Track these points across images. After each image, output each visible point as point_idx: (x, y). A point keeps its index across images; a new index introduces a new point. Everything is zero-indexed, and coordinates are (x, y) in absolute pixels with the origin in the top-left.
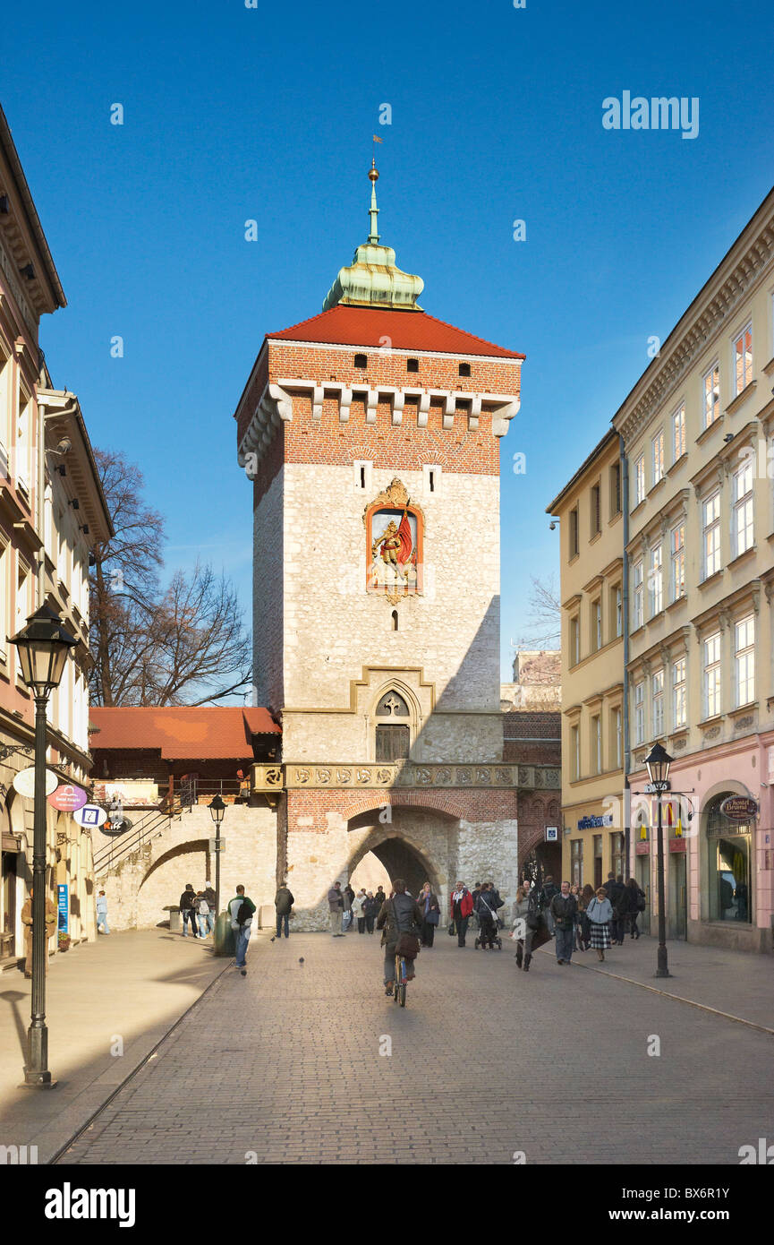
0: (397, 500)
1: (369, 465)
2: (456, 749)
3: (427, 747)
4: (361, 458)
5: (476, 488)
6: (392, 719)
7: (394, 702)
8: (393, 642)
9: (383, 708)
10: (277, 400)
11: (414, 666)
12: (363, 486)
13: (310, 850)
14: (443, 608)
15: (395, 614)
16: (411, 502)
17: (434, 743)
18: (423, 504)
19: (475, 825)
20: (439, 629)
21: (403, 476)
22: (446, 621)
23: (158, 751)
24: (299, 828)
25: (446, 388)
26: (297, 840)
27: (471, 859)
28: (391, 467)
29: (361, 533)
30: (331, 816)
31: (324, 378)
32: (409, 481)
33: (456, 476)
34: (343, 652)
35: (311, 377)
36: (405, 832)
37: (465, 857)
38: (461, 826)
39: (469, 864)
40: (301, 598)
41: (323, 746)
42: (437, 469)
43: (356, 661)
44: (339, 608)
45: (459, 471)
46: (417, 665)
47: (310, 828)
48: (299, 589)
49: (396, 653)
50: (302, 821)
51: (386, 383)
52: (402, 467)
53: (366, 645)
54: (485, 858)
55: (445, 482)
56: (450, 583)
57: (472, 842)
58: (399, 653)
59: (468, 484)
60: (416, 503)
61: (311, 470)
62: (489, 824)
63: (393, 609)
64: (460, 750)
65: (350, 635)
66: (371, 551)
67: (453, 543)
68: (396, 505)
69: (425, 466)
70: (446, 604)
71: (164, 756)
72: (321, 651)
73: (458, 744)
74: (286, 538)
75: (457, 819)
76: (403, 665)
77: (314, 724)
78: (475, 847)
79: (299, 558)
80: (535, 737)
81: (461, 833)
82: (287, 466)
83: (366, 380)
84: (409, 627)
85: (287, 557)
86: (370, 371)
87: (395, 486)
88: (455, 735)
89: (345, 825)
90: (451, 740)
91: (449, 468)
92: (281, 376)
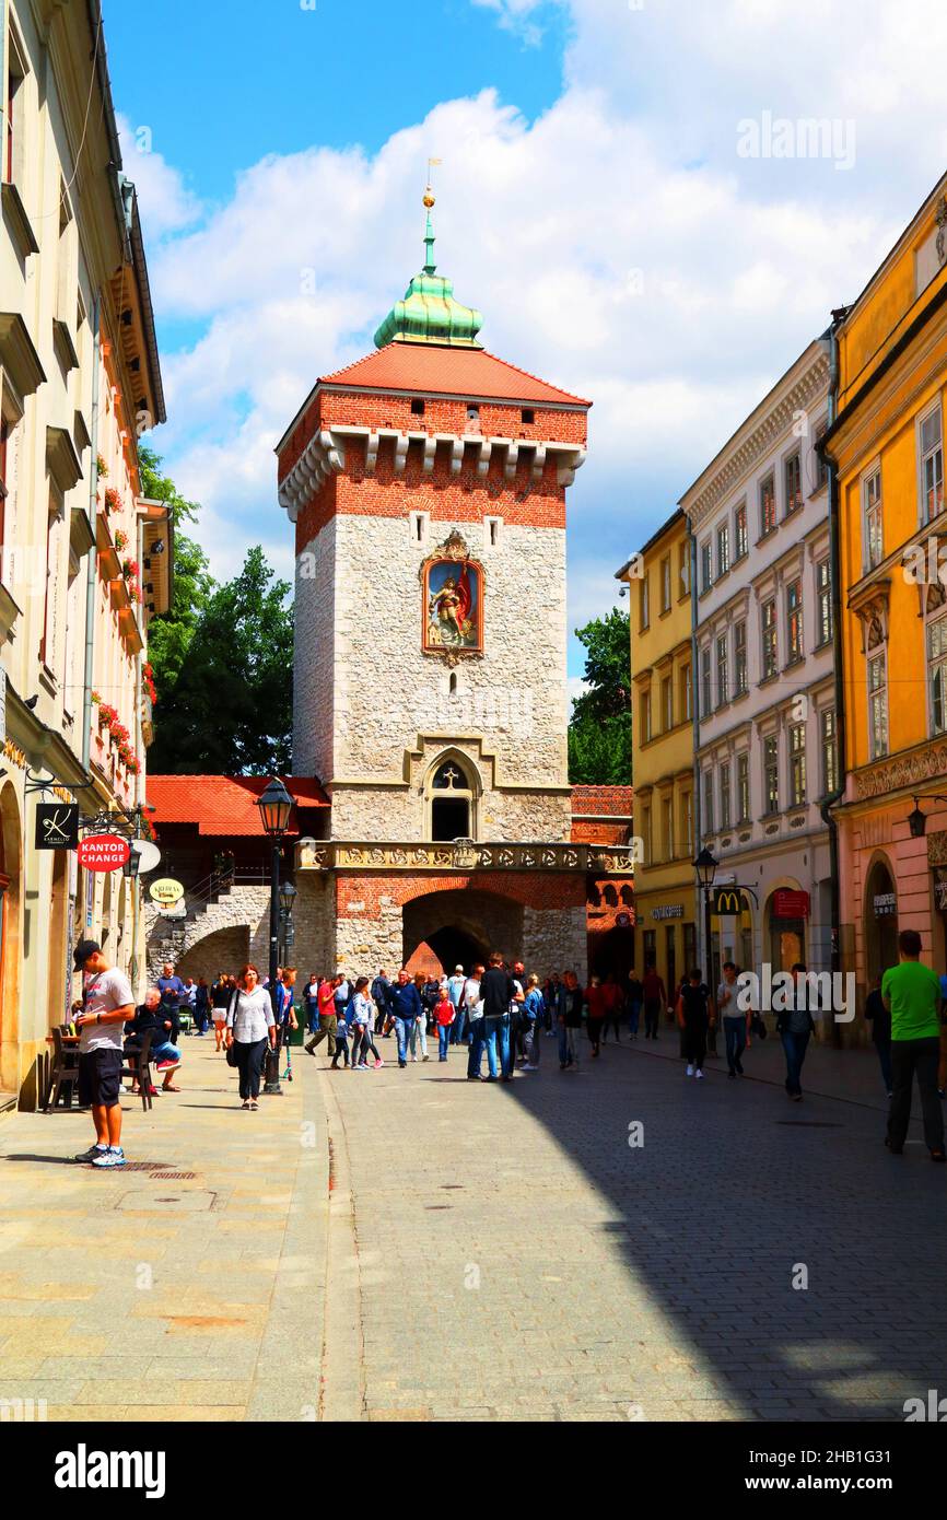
0: (456, 553)
1: (426, 515)
2: (520, 827)
3: (488, 825)
4: (417, 508)
5: (540, 540)
6: (451, 792)
7: (451, 775)
8: (451, 707)
9: (440, 781)
10: (330, 448)
11: (473, 734)
12: (419, 539)
13: (361, 938)
14: (505, 670)
15: (453, 678)
16: (471, 557)
17: (496, 820)
18: (483, 558)
19: (540, 912)
20: (502, 693)
21: (464, 529)
23: (195, 826)
24: (349, 915)
25: (508, 436)
26: (347, 926)
27: (536, 950)
28: (449, 517)
29: (417, 588)
30: (384, 900)
31: (378, 425)
32: (468, 533)
33: (519, 527)
34: (397, 717)
35: (365, 423)
36: (465, 920)
37: (530, 948)
38: (526, 913)
39: (534, 956)
40: (352, 658)
41: (375, 822)
42: (500, 520)
43: (410, 728)
44: (393, 670)
45: (522, 523)
46: (476, 734)
47: (362, 914)
48: (351, 649)
49: (454, 720)
50: (351, 907)
51: (442, 431)
52: (461, 518)
53: (422, 711)
54: (552, 948)
55: (507, 533)
56: (513, 643)
57: (537, 932)
58: (458, 720)
59: (532, 537)
60: (476, 557)
61: (364, 522)
62: (555, 911)
63: (451, 671)
64: (524, 828)
66: (428, 609)
67: (514, 600)
68: (455, 560)
69: (485, 517)
70: (508, 666)
71: (202, 831)
72: (374, 716)
73: (522, 822)
74: (337, 594)
75: (521, 906)
76: (462, 734)
77: (366, 798)
78: (540, 936)
79: (350, 615)
80: (606, 813)
81: (525, 922)
82: (339, 517)
83: (423, 428)
84: (469, 691)
85: (338, 615)
86: (427, 417)
87: (454, 540)
88: (518, 811)
89: (399, 910)
90: (514, 816)
91: (511, 520)
92: (334, 422)
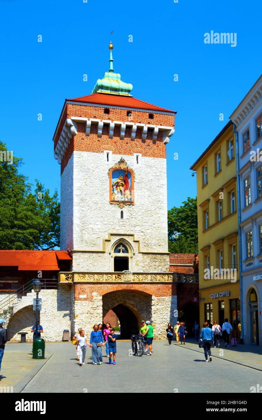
0: (123, 166)
1: (110, 152)
2: (149, 267)
3: (137, 266)
4: (107, 150)
5: (156, 162)
6: (121, 254)
7: (121, 248)
8: (121, 223)
9: (117, 250)
10: (71, 126)
11: (130, 233)
12: (108, 161)
13: (85, 308)
14: (143, 210)
15: (122, 212)
17: (140, 265)
18: (134, 168)
19: (159, 298)
20: (141, 218)
21: (126, 157)
22: (144, 215)
23: (17, 267)
24: (80, 300)
25: (143, 123)
26: (79, 304)
27: (157, 312)
28: (120, 153)
29: (107, 179)
30: (94, 294)
31: (91, 117)
32: (128, 159)
33: (148, 158)
34: (99, 227)
35: (86, 116)
36: (127, 301)
38: (153, 298)
40: (81, 204)
41: (91, 265)
42: (140, 155)
43: (105, 230)
44: (97, 209)
45: (149, 156)
46: (132, 233)
47: (85, 299)
48: (80, 201)
49: (123, 228)
50: (81, 296)
51: (118, 120)
52: (125, 153)
53: (109, 224)
54: (163, 311)
55: (143, 160)
56: (146, 200)
57: (158, 305)
58: (124, 228)
59: (153, 161)
60: (131, 168)
61: (85, 154)
62: (164, 297)
63: (121, 210)
64: (151, 267)
65: (103, 220)
66: (112, 187)
67: (146, 184)
68: (123, 169)
69: (135, 154)
70: (144, 208)
71: (20, 269)
72: (90, 226)
73: (150, 265)
75: (151, 296)
76: (126, 233)
77: (87, 256)
79: (80, 189)
80: (181, 263)
81: (153, 301)
82: (75, 152)
83: (109, 119)
84: (128, 217)
85: (75, 188)
86: (111, 115)
87: (122, 161)
88: (148, 261)
89: (101, 298)
90: (147, 263)
91: (145, 155)
92: (72, 115)
